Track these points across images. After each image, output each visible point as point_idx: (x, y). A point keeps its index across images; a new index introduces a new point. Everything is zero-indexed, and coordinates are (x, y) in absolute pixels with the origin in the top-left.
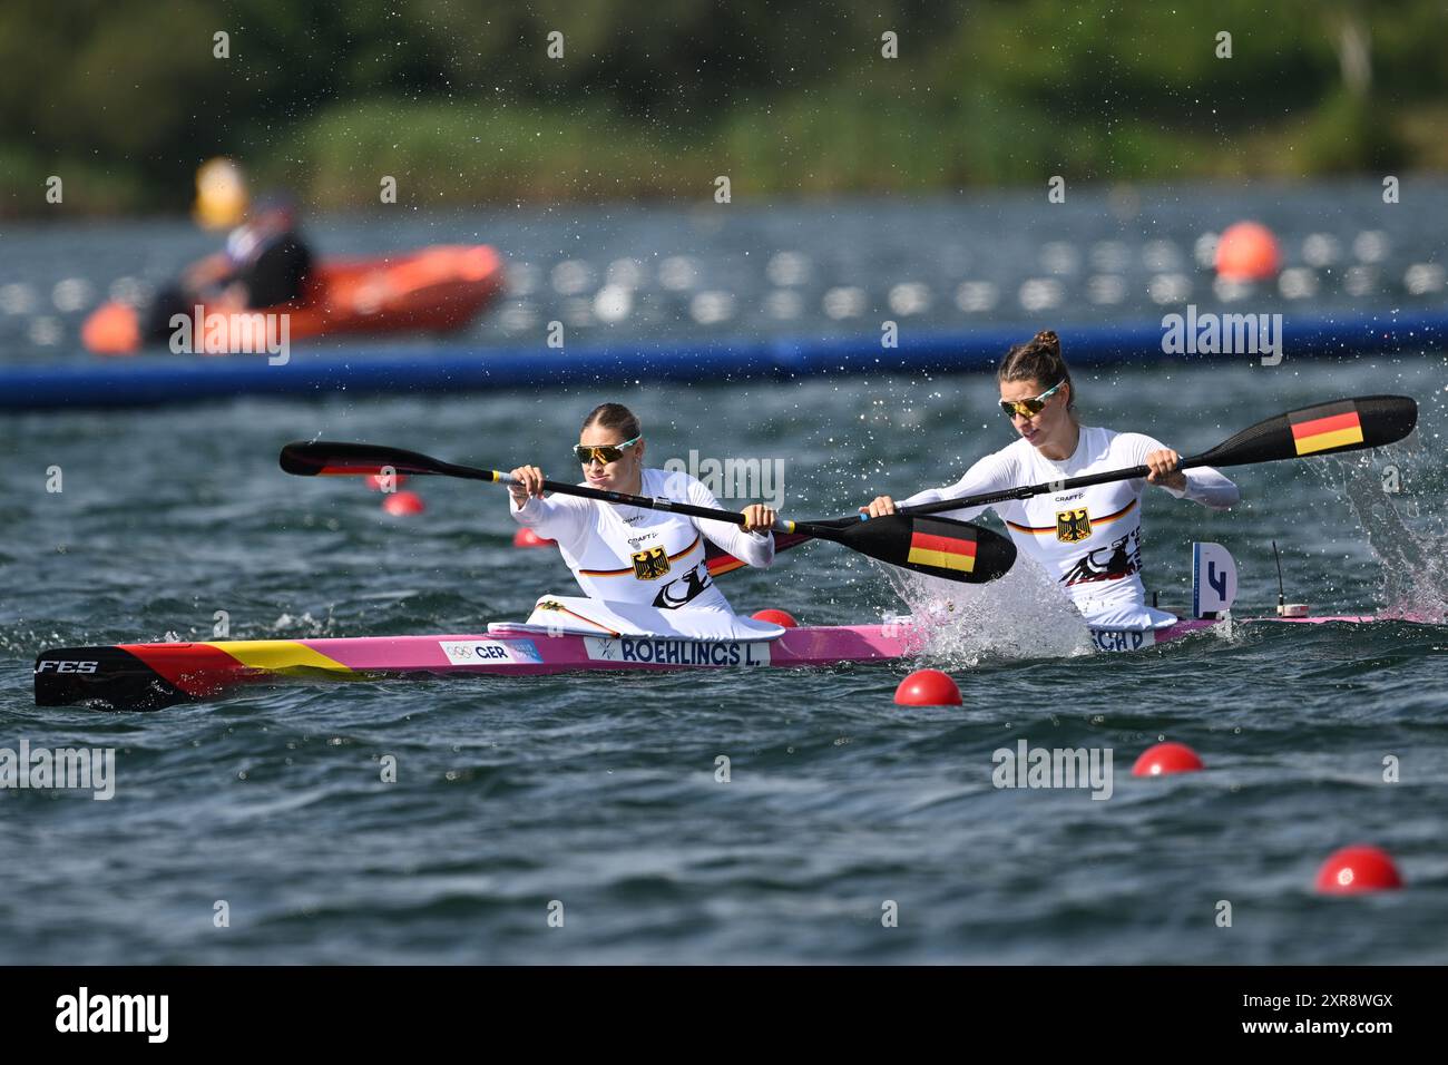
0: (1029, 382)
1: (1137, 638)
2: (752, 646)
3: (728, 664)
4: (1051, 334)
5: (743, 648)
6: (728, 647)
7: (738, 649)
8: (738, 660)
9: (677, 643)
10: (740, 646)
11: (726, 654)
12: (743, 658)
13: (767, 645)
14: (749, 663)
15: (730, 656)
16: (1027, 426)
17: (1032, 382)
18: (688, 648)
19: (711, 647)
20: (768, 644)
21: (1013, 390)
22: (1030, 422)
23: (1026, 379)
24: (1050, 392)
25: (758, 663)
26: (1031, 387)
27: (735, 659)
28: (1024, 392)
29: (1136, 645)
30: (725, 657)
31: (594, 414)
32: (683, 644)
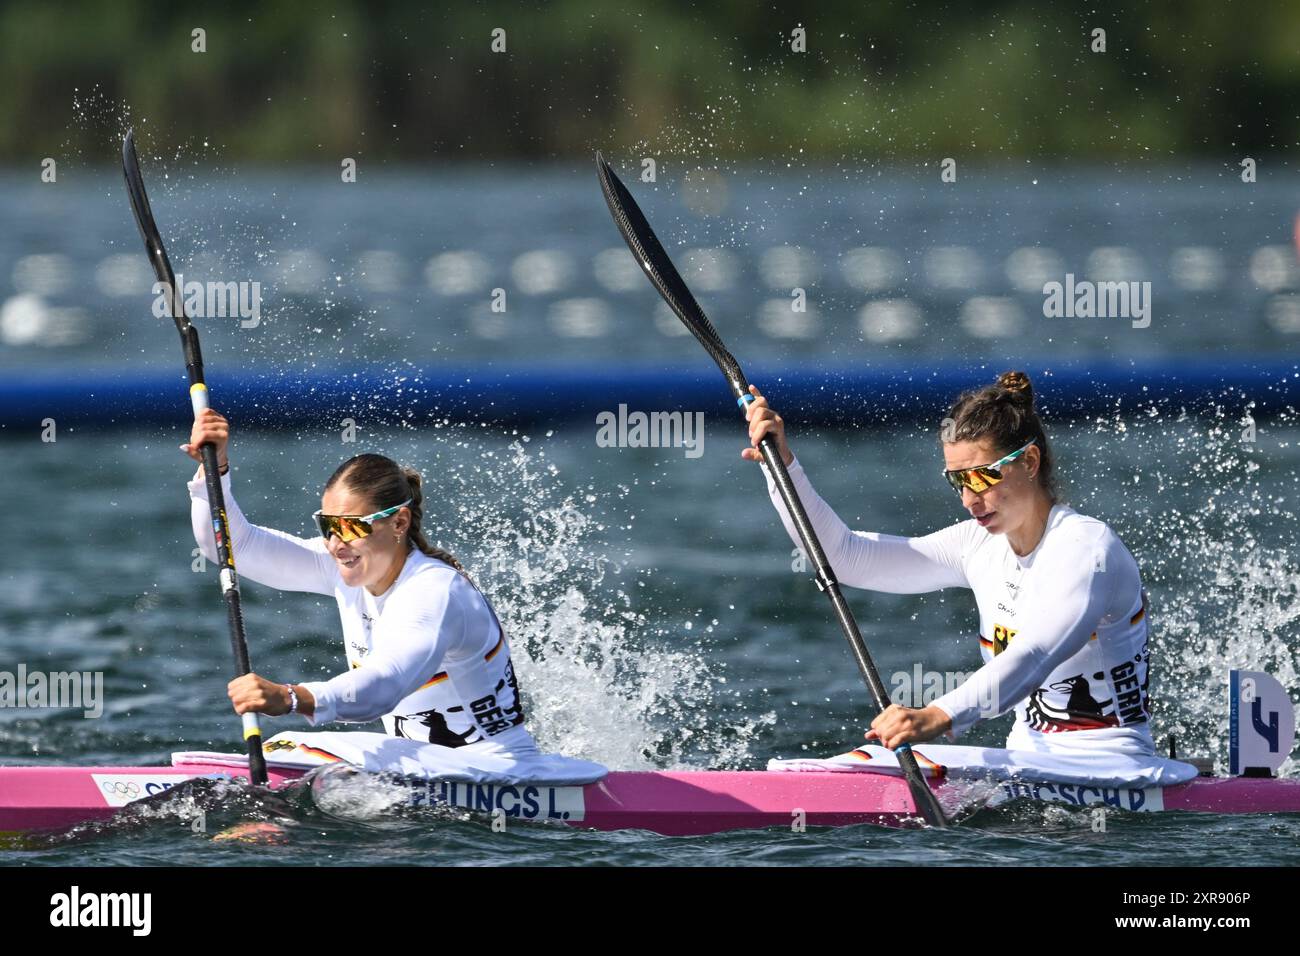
0: (981, 443)
1: (1137, 797)
2: (558, 792)
3: (522, 816)
4: (1019, 376)
5: (544, 794)
6: (521, 791)
7: (536, 794)
8: (536, 811)
9: (444, 787)
10: (538, 789)
11: (517, 801)
12: (544, 807)
13: (580, 791)
14: (553, 814)
15: (524, 805)
16: (979, 506)
17: (984, 443)
18: (462, 791)
19: (496, 791)
20: (581, 788)
21: (959, 452)
22: (982, 500)
23: (975, 439)
24: (1010, 458)
25: (567, 815)
26: (983, 450)
27: (531, 809)
28: (972, 457)
29: (1135, 806)
30: (517, 806)
31: (341, 470)
32: (454, 785)
